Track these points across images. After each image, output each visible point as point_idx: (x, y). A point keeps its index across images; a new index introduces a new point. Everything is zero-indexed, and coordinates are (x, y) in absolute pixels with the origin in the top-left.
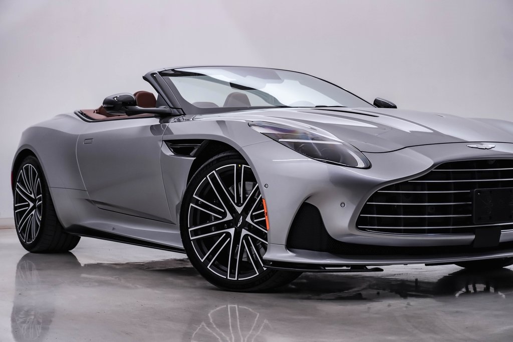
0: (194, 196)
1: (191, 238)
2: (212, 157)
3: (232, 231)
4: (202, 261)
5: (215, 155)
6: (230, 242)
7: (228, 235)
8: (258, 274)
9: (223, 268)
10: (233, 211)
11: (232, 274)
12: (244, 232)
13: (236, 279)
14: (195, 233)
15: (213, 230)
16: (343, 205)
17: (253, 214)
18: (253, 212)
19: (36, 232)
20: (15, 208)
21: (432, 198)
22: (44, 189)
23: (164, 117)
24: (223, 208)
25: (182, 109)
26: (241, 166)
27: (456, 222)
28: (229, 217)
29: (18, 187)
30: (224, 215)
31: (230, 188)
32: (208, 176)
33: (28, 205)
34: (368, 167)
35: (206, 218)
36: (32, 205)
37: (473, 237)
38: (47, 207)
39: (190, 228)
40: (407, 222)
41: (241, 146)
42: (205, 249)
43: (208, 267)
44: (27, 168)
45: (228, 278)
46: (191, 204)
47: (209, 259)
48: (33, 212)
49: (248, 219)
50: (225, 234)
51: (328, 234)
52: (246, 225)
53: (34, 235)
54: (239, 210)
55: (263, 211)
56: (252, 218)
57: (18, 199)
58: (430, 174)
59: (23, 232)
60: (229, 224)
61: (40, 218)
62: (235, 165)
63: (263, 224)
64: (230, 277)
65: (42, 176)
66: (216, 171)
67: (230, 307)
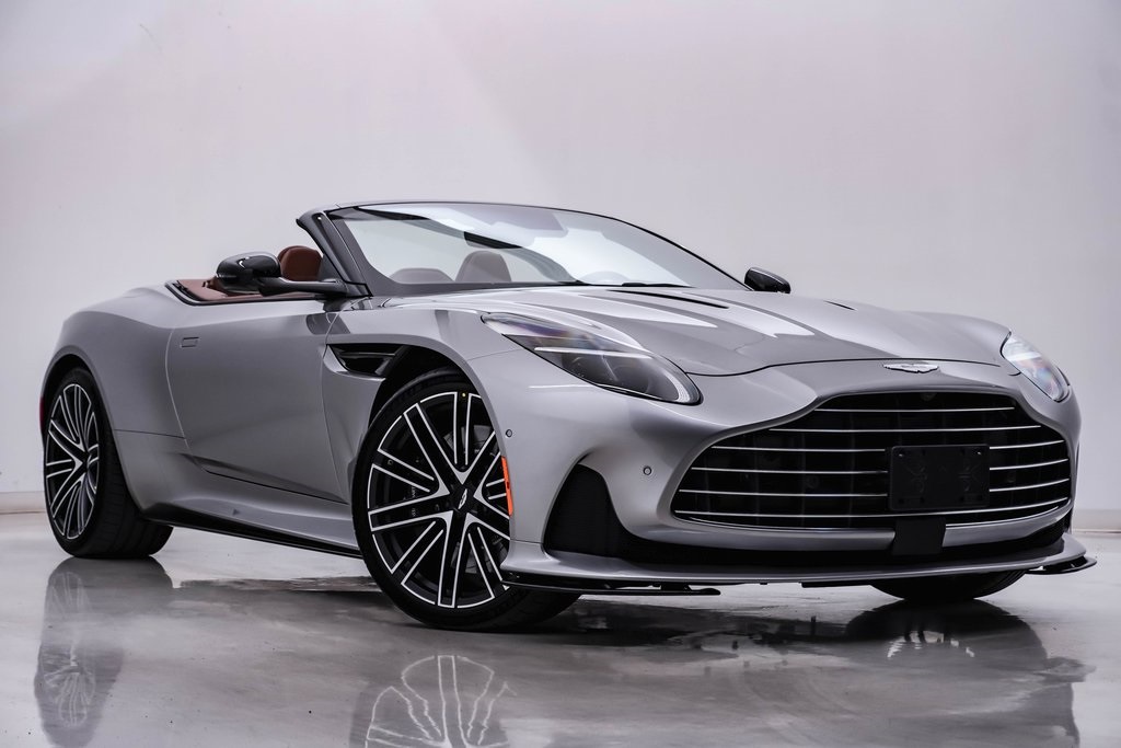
0: (379, 450)
1: (373, 529)
2: (414, 378)
3: (448, 516)
4: (392, 571)
5: (420, 374)
6: (443, 537)
7: (441, 524)
8: (493, 597)
9: (431, 585)
10: (450, 480)
11: (446, 597)
12: (470, 519)
13: (453, 606)
14: (380, 519)
15: (414, 514)
16: (647, 471)
17: (487, 485)
18: (487, 481)
19: (86, 518)
20: (47, 470)
21: (814, 461)
22: (103, 433)
23: (333, 299)
24: (432, 474)
25: (365, 285)
26: (467, 396)
27: (858, 506)
28: (443, 491)
29: (53, 429)
30: (434, 486)
31: (446, 438)
32: (405, 414)
33: (72, 465)
34: (696, 401)
35: (402, 492)
36: (79, 463)
37: (891, 535)
38: (109, 468)
39: (370, 510)
40: (767, 505)
41: (465, 359)
42: (397, 548)
43: (403, 583)
44: (70, 393)
45: (439, 604)
46: (374, 466)
47: (404, 569)
48: (81, 479)
49: (478, 495)
50: (434, 523)
51: (620, 524)
52: (472, 505)
53: (83, 524)
54: (462, 477)
55: (502, 480)
56: (485, 493)
57: (52, 452)
58: (810, 417)
59: (59, 515)
60: (443, 504)
61: (94, 489)
62: (455, 394)
63: (502, 504)
64: (442, 602)
65: (99, 407)
66: (420, 405)
67: (442, 660)
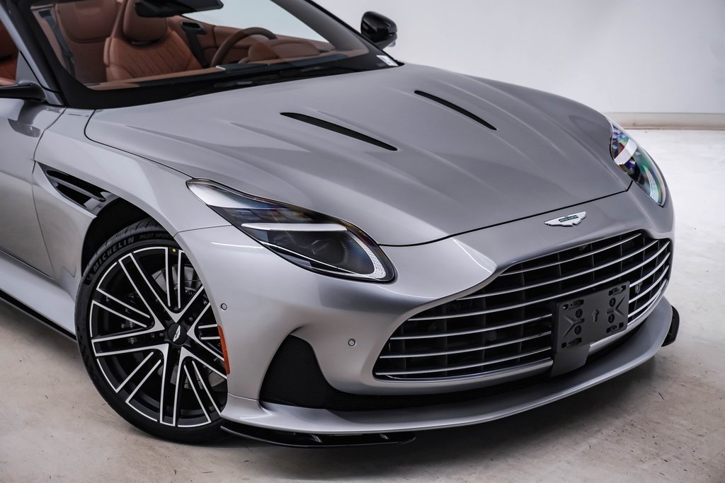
0: (98, 289)
1: (97, 355)
3: (164, 349)
4: (117, 391)
6: (161, 366)
7: (158, 355)
8: (210, 421)
9: (153, 404)
10: (164, 318)
11: (168, 414)
12: (184, 353)
13: (174, 425)
14: (103, 347)
15: (133, 341)
16: (352, 342)
17: (200, 328)
18: (199, 324)
21: (492, 319)
24: (147, 312)
26: (177, 252)
27: (527, 346)
28: (158, 326)
30: (150, 323)
31: (154, 276)
32: (120, 261)
34: (390, 278)
37: (550, 363)
39: (94, 338)
40: (453, 360)
42: (121, 371)
43: (127, 401)
45: (161, 422)
46: (94, 302)
47: (128, 389)
49: (191, 333)
50: (152, 353)
52: (184, 338)
54: (176, 317)
55: (215, 325)
56: (197, 331)
60: (158, 338)
62: (166, 249)
63: (218, 345)
64: (163, 420)
66: (134, 255)
